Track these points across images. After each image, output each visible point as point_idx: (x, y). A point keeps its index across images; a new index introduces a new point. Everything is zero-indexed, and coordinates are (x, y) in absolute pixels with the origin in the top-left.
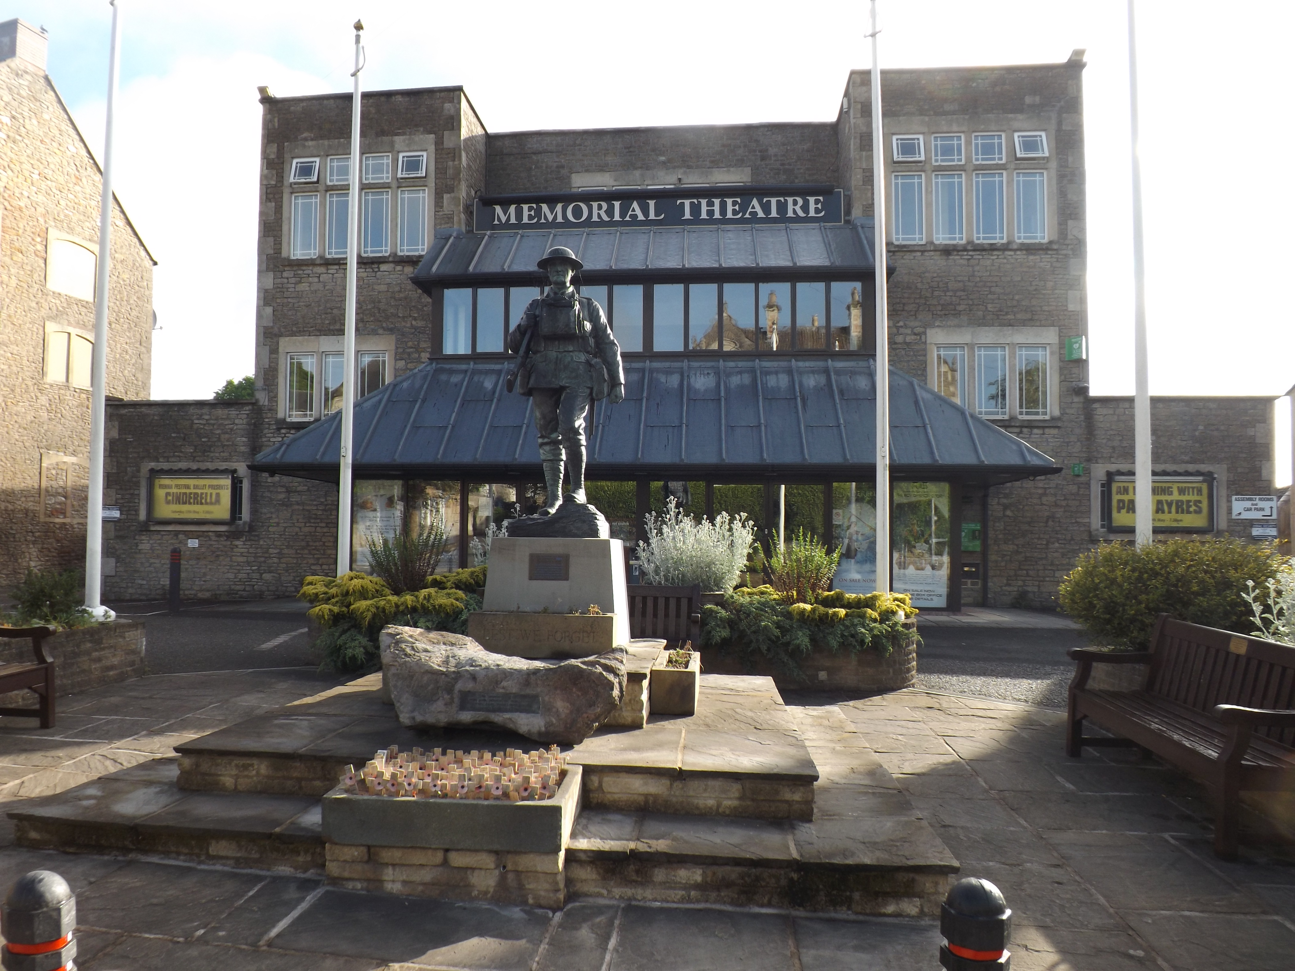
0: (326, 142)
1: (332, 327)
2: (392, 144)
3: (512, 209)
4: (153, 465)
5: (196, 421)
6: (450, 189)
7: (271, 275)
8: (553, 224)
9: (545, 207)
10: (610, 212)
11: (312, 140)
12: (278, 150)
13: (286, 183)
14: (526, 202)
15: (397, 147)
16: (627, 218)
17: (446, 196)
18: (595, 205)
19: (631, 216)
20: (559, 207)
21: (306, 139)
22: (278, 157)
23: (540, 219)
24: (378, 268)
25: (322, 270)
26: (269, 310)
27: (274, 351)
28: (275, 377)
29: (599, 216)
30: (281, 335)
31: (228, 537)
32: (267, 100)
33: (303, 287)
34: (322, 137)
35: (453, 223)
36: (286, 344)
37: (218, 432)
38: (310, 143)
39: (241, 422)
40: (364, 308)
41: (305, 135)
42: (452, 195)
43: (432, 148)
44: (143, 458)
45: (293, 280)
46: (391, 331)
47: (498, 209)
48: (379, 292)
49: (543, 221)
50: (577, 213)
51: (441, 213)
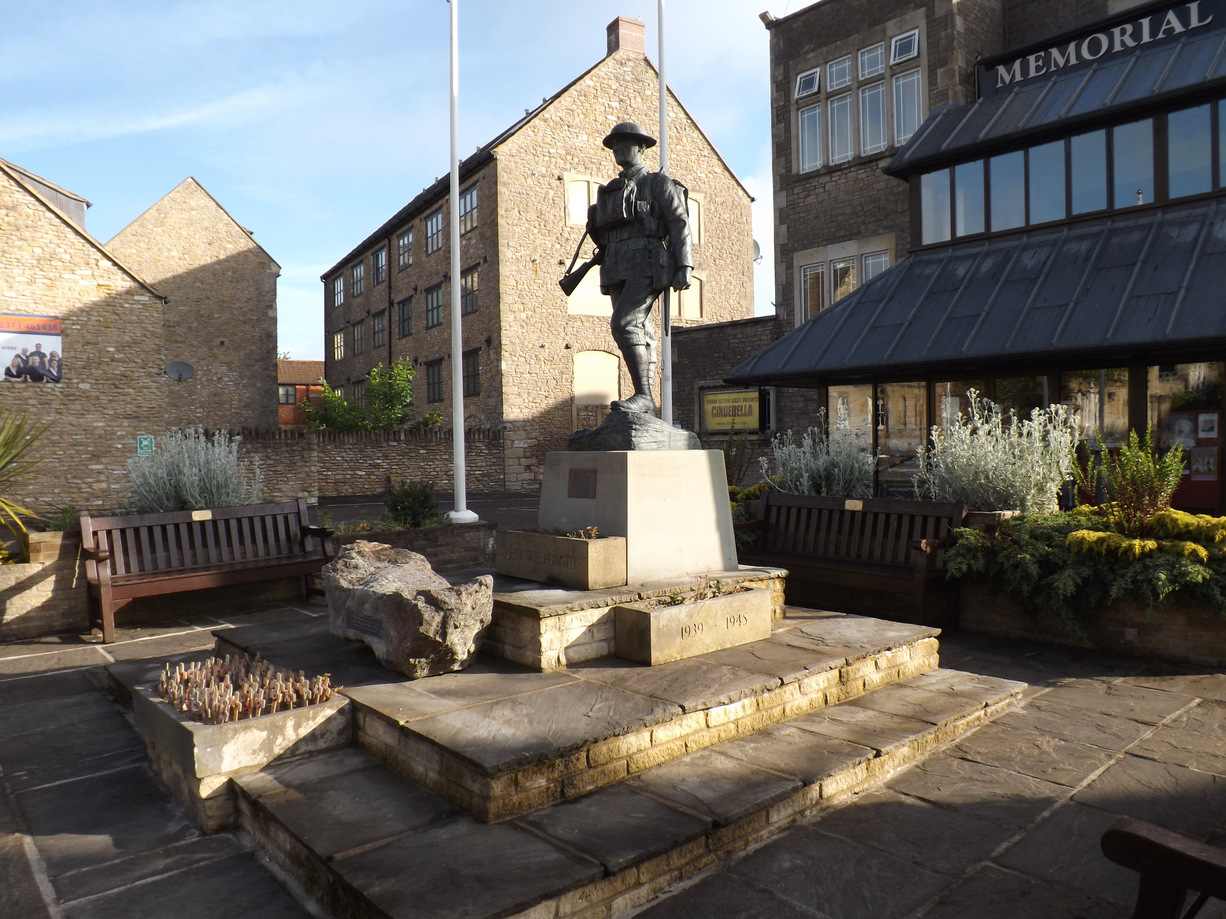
0: (824, 50)
1: (837, 235)
2: (884, 31)
3: (1017, 65)
4: (702, 383)
5: (732, 341)
6: (943, 62)
7: (784, 193)
8: (1067, 70)
9: (1055, 52)
10: (1137, 35)
11: (812, 51)
12: (785, 69)
13: (793, 101)
14: (1031, 54)
15: (889, 33)
16: (1161, 36)
17: (940, 71)
18: (1117, 31)
19: (1165, 32)
20: (1072, 47)
21: (807, 52)
22: (785, 78)
23: (1049, 67)
24: (877, 165)
25: (826, 179)
26: (784, 228)
27: (790, 266)
28: (792, 291)
29: (1123, 43)
30: (795, 250)
31: (759, 445)
32: (771, 24)
33: (812, 199)
34: (821, 46)
35: (948, 98)
36: (800, 258)
37: (748, 349)
38: (811, 55)
39: (766, 337)
40: (865, 209)
41: (807, 48)
42: (946, 68)
43: (923, 23)
44: (696, 377)
45: (802, 195)
46: (890, 228)
47: (1001, 70)
48: (879, 190)
49: (1053, 69)
50: (1094, 47)
51: (935, 92)
